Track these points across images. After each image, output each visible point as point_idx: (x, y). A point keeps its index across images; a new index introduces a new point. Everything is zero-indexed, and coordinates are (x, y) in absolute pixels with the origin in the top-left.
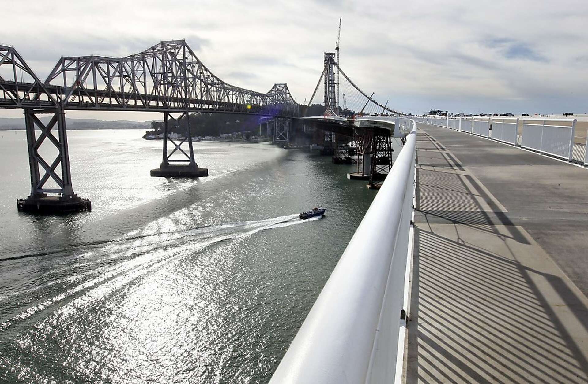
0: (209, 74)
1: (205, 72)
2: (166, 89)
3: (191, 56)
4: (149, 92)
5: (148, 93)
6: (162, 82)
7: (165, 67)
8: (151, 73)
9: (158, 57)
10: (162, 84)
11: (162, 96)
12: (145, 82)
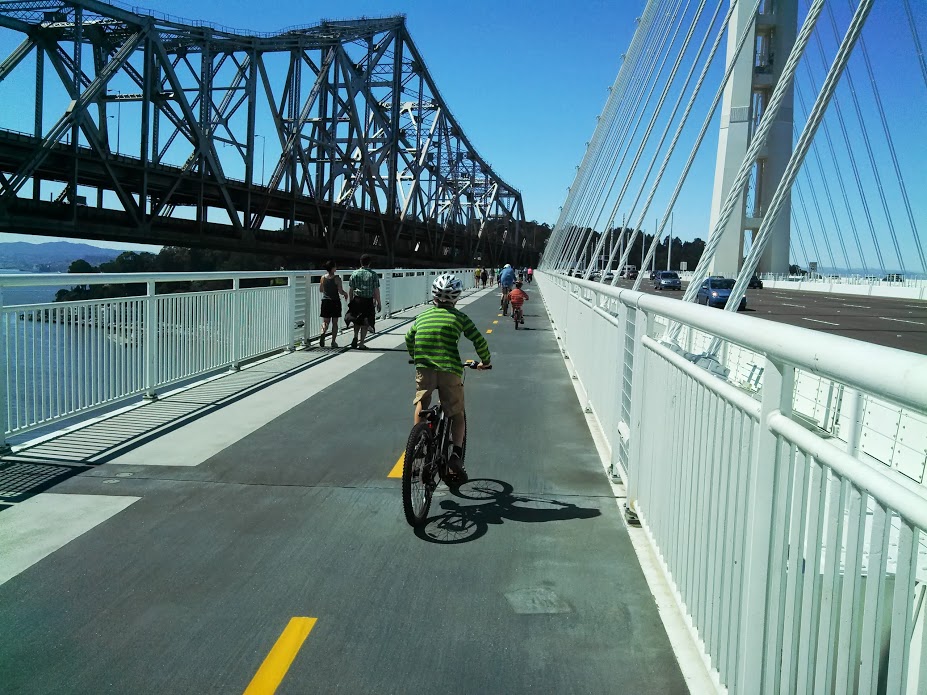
0: (463, 148)
1: (453, 141)
2: (327, 178)
3: (417, 78)
4: (262, 177)
5: (257, 180)
6: (314, 154)
7: (330, 97)
8: (278, 116)
9: (308, 60)
10: (313, 160)
11: (310, 199)
12: (250, 146)
